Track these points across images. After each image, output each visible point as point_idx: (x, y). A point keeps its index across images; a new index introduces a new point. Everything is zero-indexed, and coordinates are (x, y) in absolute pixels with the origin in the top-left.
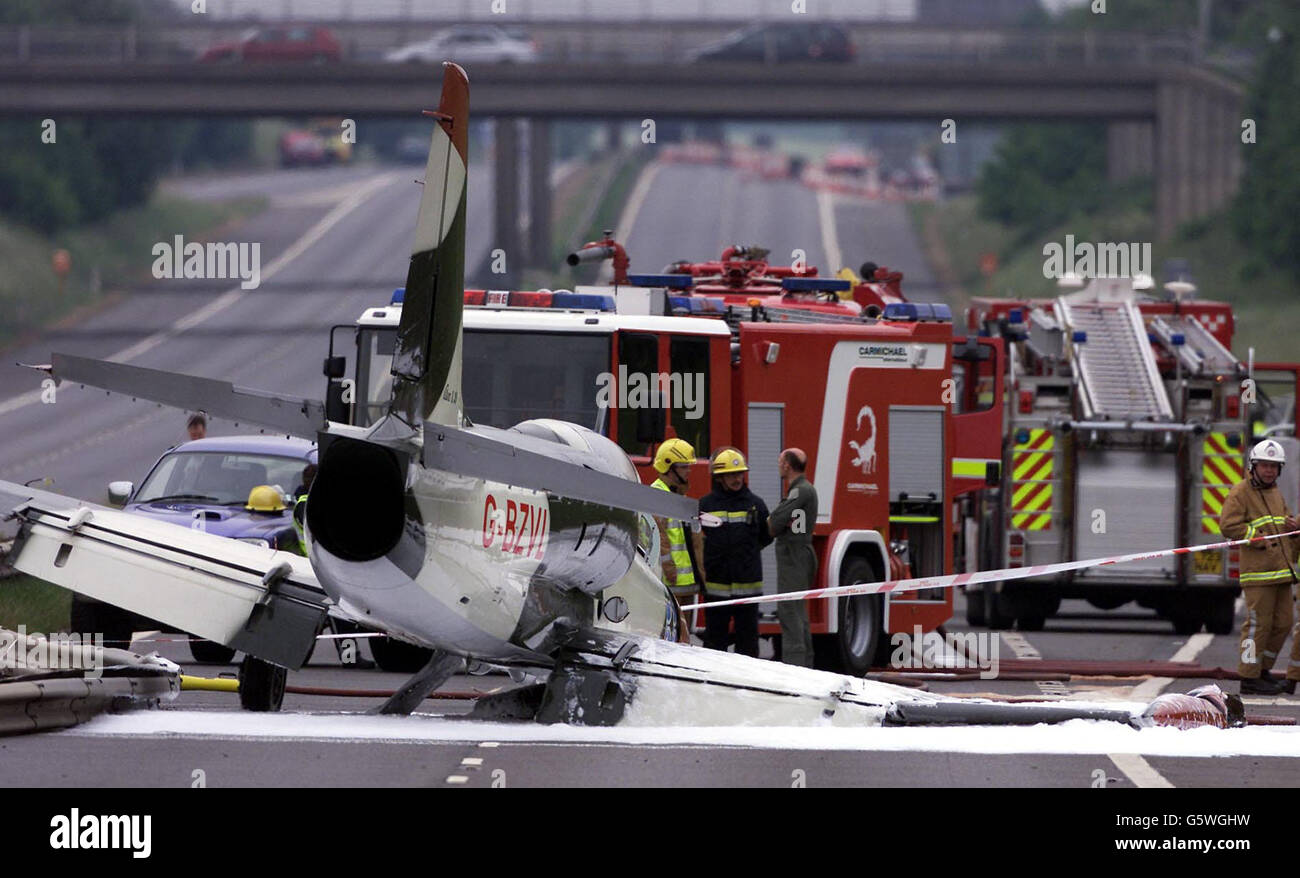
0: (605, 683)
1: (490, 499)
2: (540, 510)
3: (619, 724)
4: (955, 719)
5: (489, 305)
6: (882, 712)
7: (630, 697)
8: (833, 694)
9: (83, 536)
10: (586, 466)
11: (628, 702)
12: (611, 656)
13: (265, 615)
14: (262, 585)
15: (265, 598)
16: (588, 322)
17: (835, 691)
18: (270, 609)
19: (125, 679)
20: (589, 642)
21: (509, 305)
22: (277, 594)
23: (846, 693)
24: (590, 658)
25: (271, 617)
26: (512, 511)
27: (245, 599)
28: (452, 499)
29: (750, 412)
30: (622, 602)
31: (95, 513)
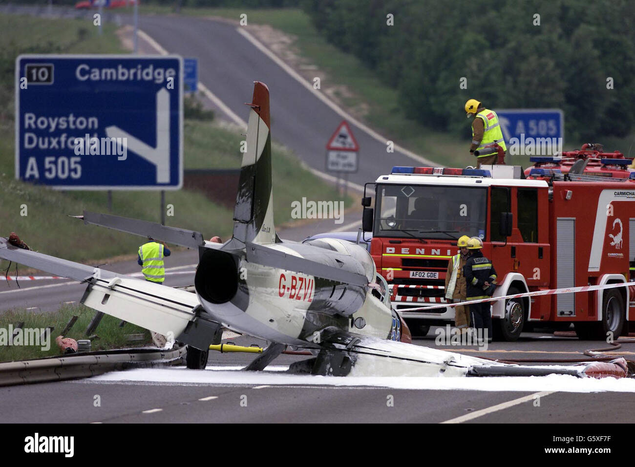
0: (343, 356)
1: (283, 276)
2: (310, 280)
3: (348, 375)
4: (500, 373)
5: (434, 174)
6: (466, 370)
7: (354, 363)
8: (445, 362)
9: (115, 290)
10: (338, 261)
11: (353, 365)
12: (347, 345)
13: (194, 325)
14: (192, 313)
15: (194, 319)
16: (477, 182)
17: (445, 361)
18: (196, 323)
19: (128, 355)
20: (339, 338)
21: (443, 174)
22: (200, 317)
23: (451, 361)
24: (337, 346)
25: (196, 327)
26: (294, 281)
27: (185, 319)
28: (262, 275)
29: (558, 221)
30: (363, 320)
31: (122, 280)
